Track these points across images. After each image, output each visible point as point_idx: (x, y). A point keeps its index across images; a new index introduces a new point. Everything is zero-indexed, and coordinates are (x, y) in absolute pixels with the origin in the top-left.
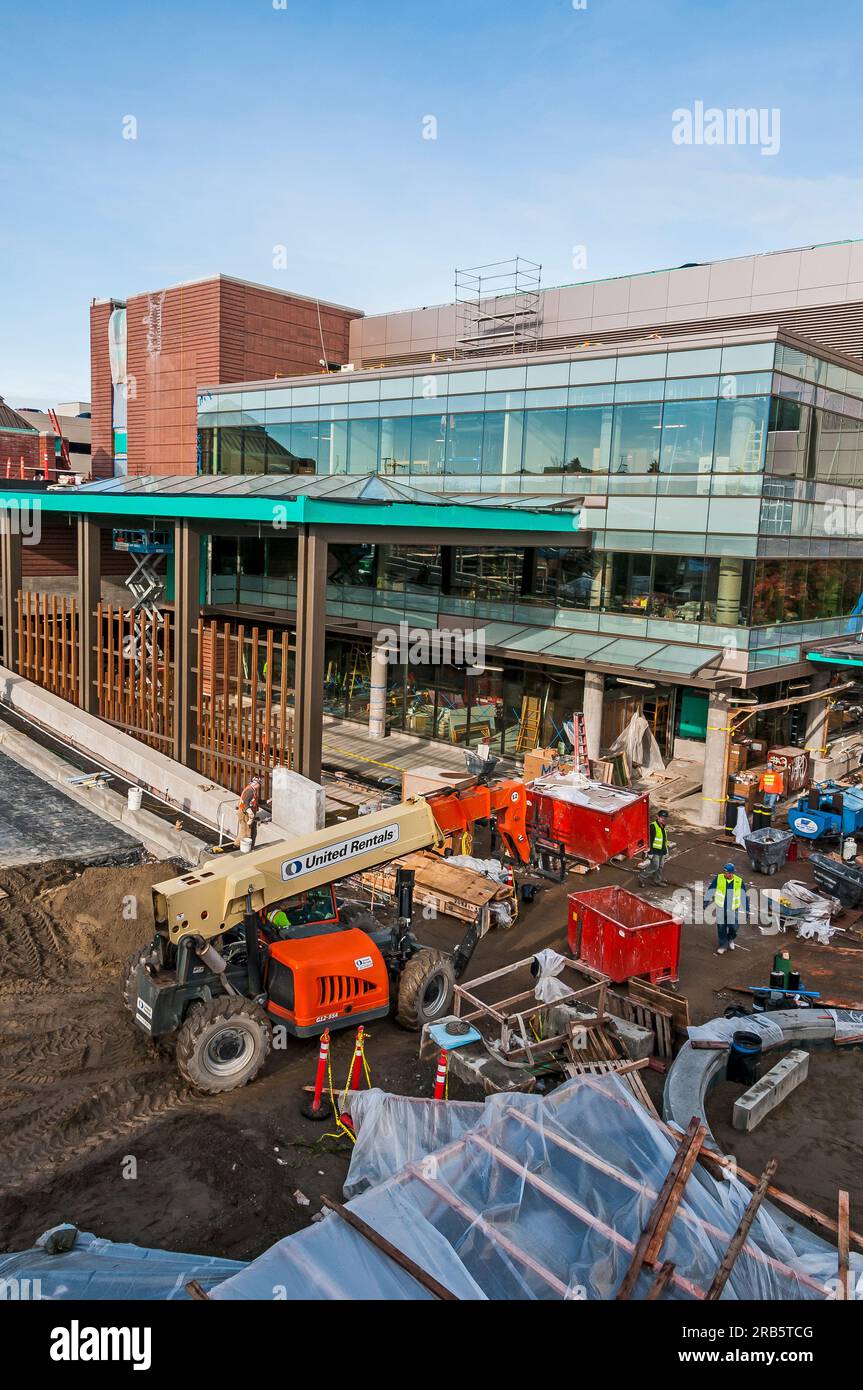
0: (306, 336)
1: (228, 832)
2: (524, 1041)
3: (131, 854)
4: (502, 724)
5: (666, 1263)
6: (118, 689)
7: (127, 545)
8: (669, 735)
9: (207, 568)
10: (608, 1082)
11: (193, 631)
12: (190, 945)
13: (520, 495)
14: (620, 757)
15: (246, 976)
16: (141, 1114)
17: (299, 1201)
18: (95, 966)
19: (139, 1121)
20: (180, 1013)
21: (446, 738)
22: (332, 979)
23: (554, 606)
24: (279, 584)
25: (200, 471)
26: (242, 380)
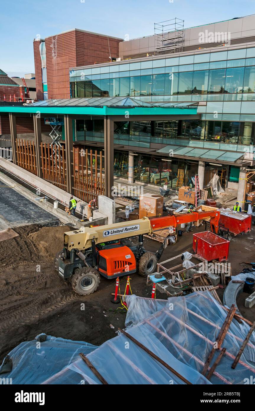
0: (104, 49)
1: (85, 215)
2: (179, 280)
3: (56, 222)
4: (171, 178)
5: (223, 348)
6: (49, 170)
7: (49, 122)
8: (226, 181)
9: (75, 129)
10: (206, 294)
11: (71, 151)
12: (74, 251)
13: (177, 102)
14: (210, 188)
15: (92, 260)
16: (63, 301)
17: (111, 327)
18: (47, 257)
19: (63, 303)
20: (72, 271)
21: (153, 183)
22: (118, 261)
23: (188, 139)
24: (98, 134)
25: (71, 97)
26: (84, 65)
